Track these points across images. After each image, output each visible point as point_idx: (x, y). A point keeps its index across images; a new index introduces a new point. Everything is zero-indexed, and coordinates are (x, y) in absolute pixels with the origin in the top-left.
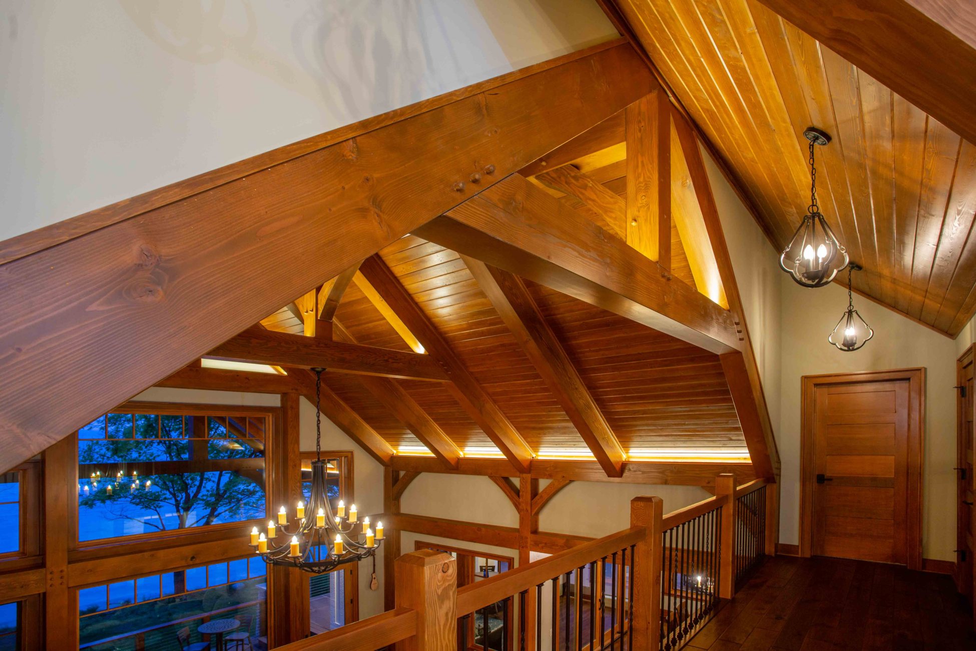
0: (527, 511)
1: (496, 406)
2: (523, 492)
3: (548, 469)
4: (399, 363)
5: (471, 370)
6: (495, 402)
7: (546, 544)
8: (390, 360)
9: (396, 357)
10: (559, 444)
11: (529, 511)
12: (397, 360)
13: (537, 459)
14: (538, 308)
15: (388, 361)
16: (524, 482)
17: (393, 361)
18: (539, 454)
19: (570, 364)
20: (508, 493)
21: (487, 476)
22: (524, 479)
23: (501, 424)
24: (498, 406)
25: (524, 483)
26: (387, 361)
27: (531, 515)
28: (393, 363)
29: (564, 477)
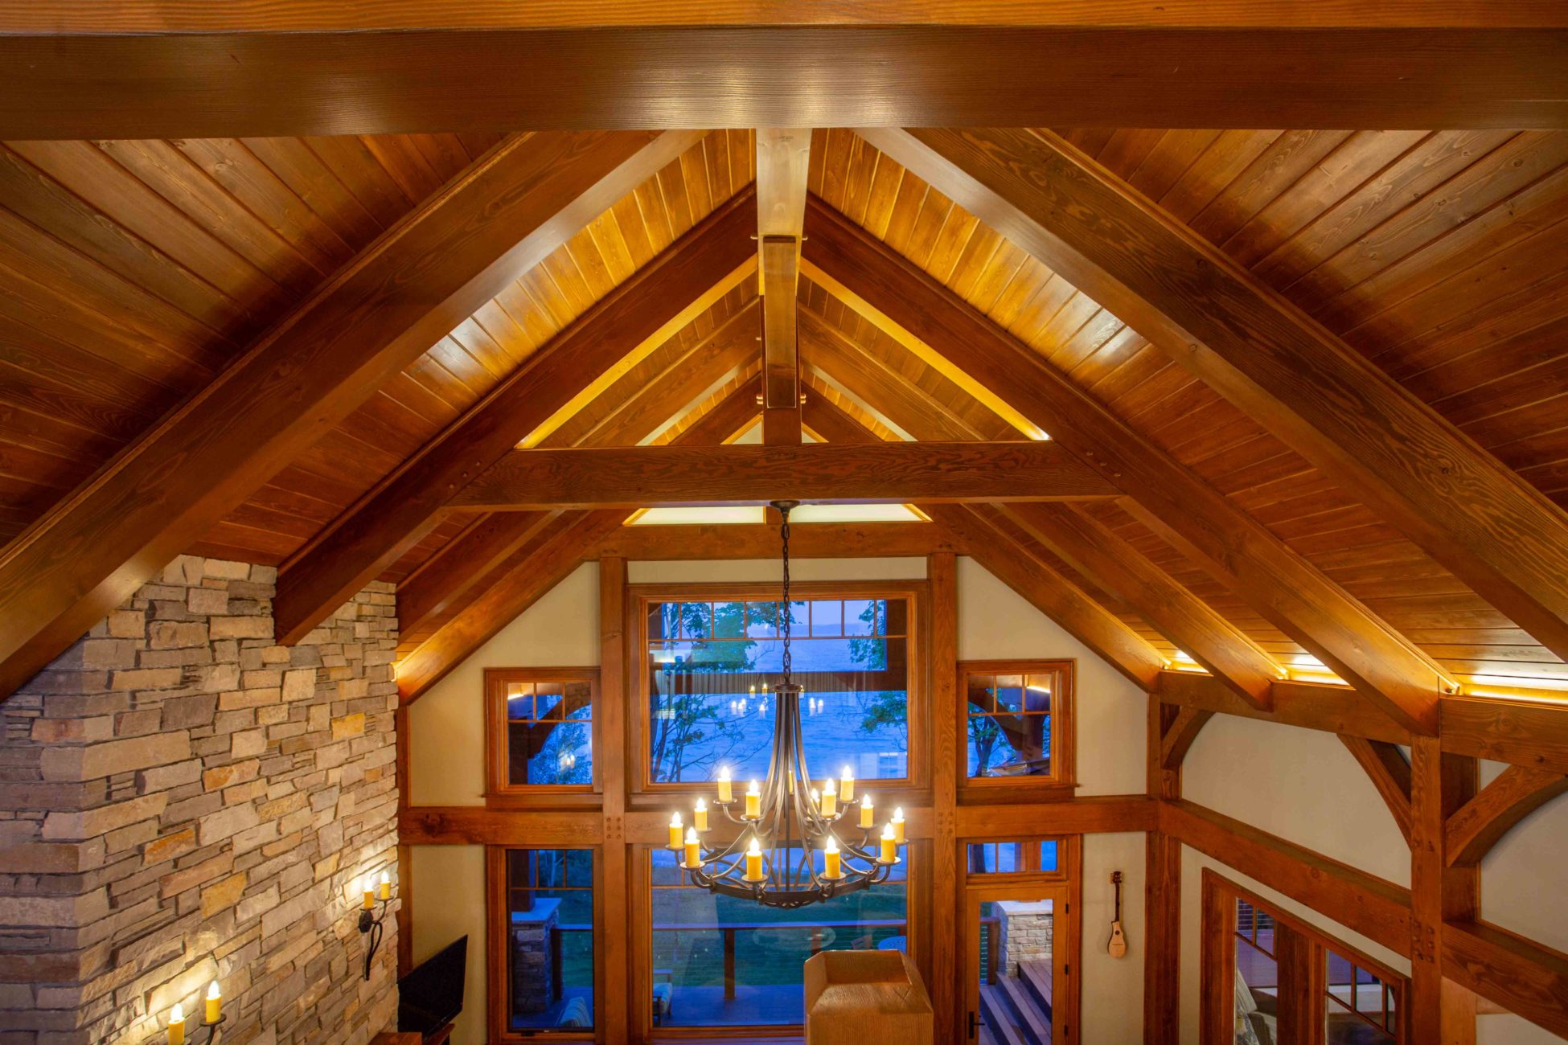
0: (1432, 849)
1: (1286, 547)
2: (1420, 789)
3: (1492, 729)
4: (967, 469)
5: (1190, 459)
6: (1279, 536)
7: (1488, 967)
8: (941, 466)
9: (960, 456)
10: (1514, 653)
11: (1439, 851)
12: (962, 463)
13: (1465, 696)
14: (1214, 248)
15: (939, 469)
16: (1421, 760)
17: (950, 467)
18: (1476, 679)
19: (1399, 393)
20: (1382, 784)
21: (1335, 734)
22: (1421, 752)
23: (1308, 595)
24: (1290, 547)
25: (1421, 764)
26: (935, 468)
27: (1444, 864)
28: (949, 470)
29: (1541, 760)
